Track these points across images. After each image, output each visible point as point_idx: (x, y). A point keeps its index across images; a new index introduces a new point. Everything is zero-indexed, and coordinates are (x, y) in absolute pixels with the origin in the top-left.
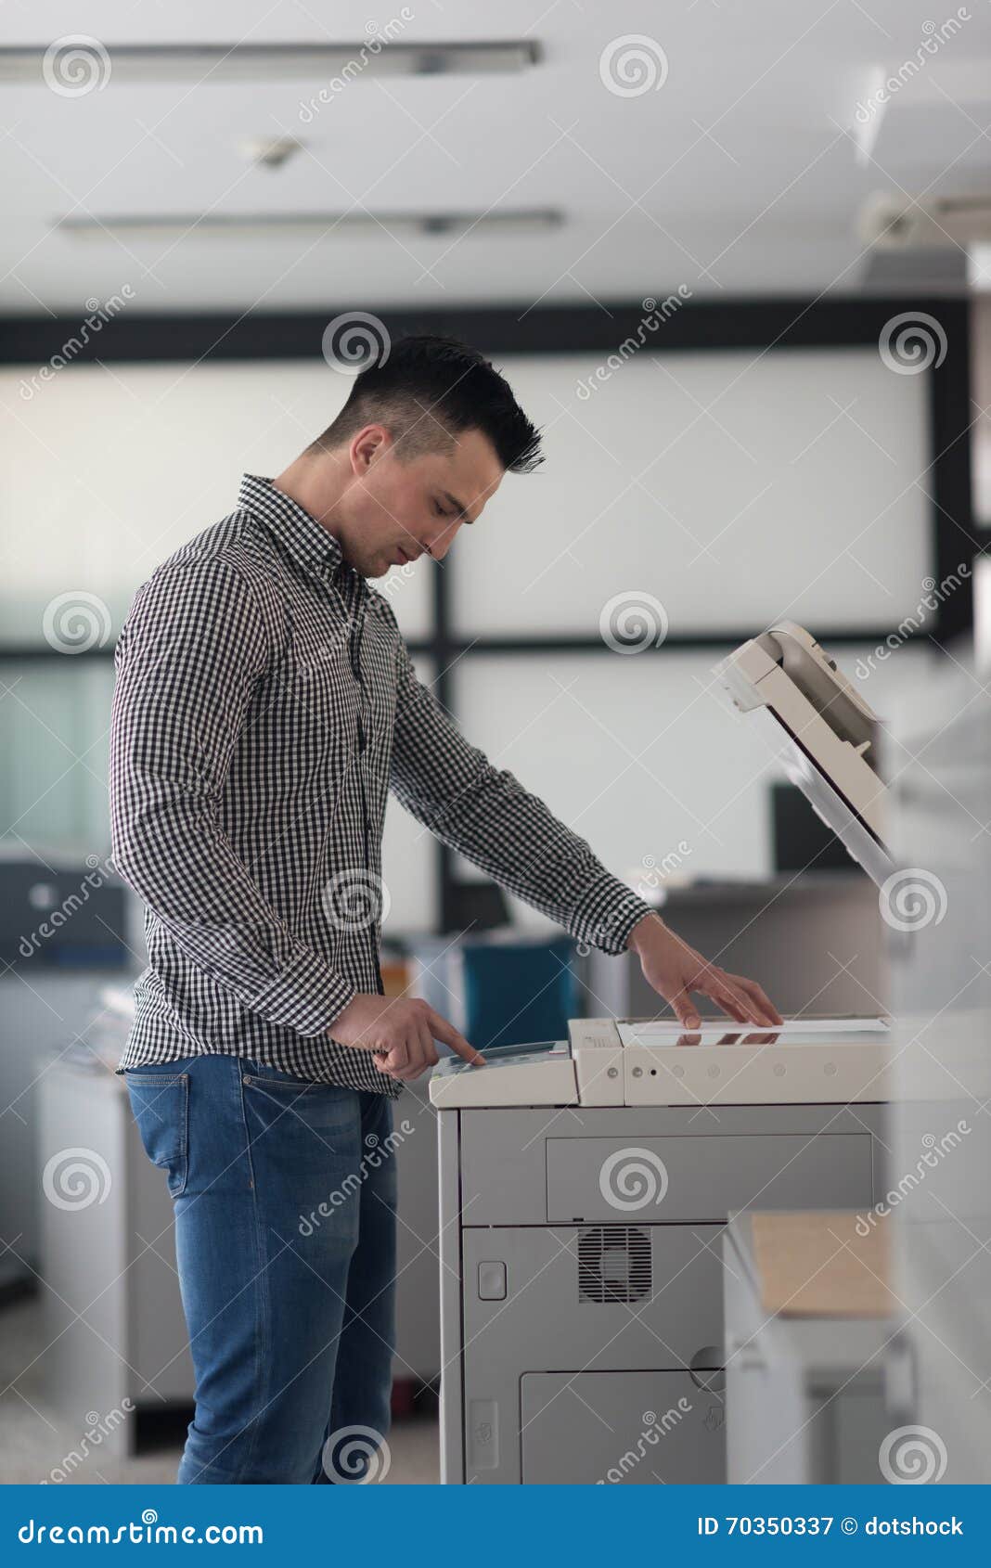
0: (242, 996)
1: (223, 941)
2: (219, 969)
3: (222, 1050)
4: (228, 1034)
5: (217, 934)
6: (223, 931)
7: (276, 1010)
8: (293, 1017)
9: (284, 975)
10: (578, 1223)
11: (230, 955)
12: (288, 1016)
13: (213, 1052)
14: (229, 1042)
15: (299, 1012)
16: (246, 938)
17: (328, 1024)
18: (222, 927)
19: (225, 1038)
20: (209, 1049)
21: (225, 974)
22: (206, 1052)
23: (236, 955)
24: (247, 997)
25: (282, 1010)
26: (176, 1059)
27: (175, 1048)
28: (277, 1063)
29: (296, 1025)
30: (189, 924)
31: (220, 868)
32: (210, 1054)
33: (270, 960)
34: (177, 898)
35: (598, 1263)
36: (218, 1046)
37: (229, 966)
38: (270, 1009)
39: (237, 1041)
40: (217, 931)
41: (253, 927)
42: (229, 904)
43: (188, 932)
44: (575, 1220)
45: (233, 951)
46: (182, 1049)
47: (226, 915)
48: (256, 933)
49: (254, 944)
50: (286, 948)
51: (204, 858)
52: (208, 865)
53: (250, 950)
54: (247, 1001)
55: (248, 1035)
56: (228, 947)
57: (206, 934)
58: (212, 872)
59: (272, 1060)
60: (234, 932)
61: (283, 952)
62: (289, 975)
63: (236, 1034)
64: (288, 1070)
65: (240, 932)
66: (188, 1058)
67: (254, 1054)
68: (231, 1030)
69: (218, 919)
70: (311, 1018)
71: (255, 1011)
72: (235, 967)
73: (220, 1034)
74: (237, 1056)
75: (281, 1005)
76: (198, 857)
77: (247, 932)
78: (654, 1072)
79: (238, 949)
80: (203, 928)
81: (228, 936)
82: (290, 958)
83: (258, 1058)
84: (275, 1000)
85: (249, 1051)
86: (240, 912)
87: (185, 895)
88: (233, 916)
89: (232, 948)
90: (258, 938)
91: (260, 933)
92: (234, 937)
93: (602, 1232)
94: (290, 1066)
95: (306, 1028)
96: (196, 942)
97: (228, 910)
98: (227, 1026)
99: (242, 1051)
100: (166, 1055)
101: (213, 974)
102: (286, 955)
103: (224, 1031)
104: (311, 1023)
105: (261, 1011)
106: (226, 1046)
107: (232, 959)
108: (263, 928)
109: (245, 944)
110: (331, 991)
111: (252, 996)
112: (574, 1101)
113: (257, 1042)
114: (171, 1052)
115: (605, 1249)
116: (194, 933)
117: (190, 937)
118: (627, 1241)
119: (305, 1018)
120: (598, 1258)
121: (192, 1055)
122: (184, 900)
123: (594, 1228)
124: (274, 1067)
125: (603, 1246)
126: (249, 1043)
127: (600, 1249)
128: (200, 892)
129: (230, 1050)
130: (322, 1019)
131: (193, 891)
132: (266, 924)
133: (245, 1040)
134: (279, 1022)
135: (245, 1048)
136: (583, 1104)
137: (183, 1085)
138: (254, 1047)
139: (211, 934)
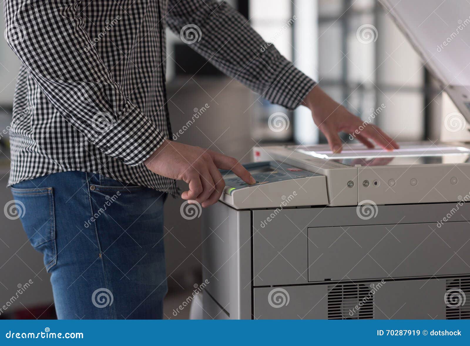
0: (89, 135)
1: (79, 94)
2: (75, 115)
3: (76, 168)
4: (79, 157)
5: (76, 89)
6: (80, 87)
7: (112, 145)
8: (124, 150)
9: (119, 121)
10: (328, 281)
11: (84, 105)
12: (120, 150)
13: (69, 170)
14: (80, 163)
15: (128, 147)
16: (95, 93)
17: (148, 156)
18: (79, 84)
19: (77, 160)
20: (66, 168)
21: (79, 119)
22: (65, 170)
23: (88, 105)
24: (93, 136)
25: (116, 146)
26: (43, 175)
27: (43, 168)
28: (113, 175)
29: (125, 157)
30: (57, 81)
31: (79, 43)
32: (67, 171)
33: (111, 110)
34: (49, 62)
35: (339, 307)
36: (73, 165)
37: (82, 113)
38: (108, 145)
39: (85, 162)
40: (75, 86)
41: (101, 86)
42: (84, 68)
43: (56, 88)
44: (326, 280)
45: (86, 102)
46: (48, 168)
47: (82, 76)
48: (102, 90)
49: (100, 98)
50: (122, 103)
51: (69, 35)
52: (72, 40)
53: (97, 101)
54: (93, 139)
55: (93, 158)
56: (82, 98)
57: (68, 89)
58: (74, 45)
59: (109, 173)
60: (87, 88)
61: (120, 106)
62: (123, 121)
63: (85, 157)
64: (120, 179)
65: (91, 88)
66: (52, 174)
67: (97, 169)
68: (82, 154)
69: (76, 78)
70: (136, 152)
71: (98, 146)
72: (86, 114)
73: (74, 158)
74: (86, 171)
75: (116, 142)
76: (65, 34)
77: (96, 89)
78: (376, 183)
79: (90, 100)
80: (66, 84)
81: (83, 91)
82: (124, 110)
83: (100, 172)
84: (112, 138)
85: (94, 168)
86: (92, 75)
87: (55, 60)
88: (86, 77)
89: (86, 99)
90: (103, 94)
91: (105, 90)
92: (87, 91)
93: (343, 287)
94: (121, 176)
95: (132, 158)
96: (61, 95)
97: (83, 72)
98: (79, 152)
99: (89, 168)
100: (37, 172)
101: (70, 119)
102: (122, 108)
103: (77, 155)
104: (136, 155)
105: (102, 147)
106: (78, 165)
107: (85, 108)
108: (107, 87)
109: (94, 97)
110: (151, 135)
111: (96, 136)
112: (326, 203)
113: (99, 161)
114: (40, 170)
115: (344, 298)
116: (60, 88)
117: (56, 91)
118: (358, 293)
119: (132, 151)
120: (340, 304)
121: (54, 172)
122: (53, 63)
123: (336, 285)
124: (111, 177)
125: (343, 297)
126: (93, 162)
127: (341, 298)
128: (64, 59)
129: (81, 168)
130: (144, 153)
131: (60, 57)
132: (109, 85)
133: (90, 161)
134: (114, 155)
135: (91, 166)
136: (331, 205)
137: (50, 194)
138: (97, 164)
139: (72, 89)
